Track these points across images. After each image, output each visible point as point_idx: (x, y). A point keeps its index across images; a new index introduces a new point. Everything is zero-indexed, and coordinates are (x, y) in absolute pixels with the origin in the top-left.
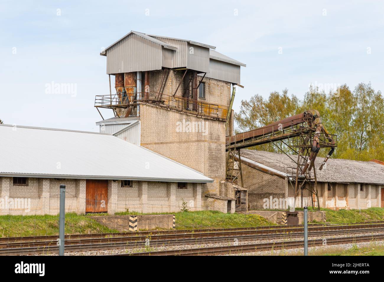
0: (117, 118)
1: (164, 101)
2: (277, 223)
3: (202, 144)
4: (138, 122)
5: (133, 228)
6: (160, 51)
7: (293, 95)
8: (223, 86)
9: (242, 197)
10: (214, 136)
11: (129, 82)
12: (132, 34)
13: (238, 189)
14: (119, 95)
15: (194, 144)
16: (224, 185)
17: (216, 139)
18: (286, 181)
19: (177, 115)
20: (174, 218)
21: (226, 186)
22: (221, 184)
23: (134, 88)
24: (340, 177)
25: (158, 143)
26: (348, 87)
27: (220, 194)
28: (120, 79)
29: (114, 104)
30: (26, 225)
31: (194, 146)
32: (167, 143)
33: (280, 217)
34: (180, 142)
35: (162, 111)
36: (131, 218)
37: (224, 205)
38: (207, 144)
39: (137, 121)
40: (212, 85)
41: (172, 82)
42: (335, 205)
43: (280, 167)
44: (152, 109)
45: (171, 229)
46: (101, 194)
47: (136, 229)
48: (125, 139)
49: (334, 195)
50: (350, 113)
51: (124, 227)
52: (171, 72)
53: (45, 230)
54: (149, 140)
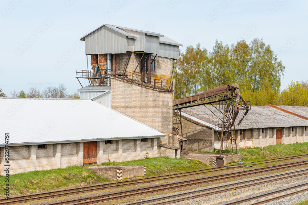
0: (92, 86)
1: (127, 75)
2: (209, 164)
3: (157, 109)
4: (110, 91)
5: (120, 178)
6: (125, 40)
7: (203, 48)
8: (167, 61)
9: (183, 145)
10: (165, 103)
11: (102, 61)
12: (104, 26)
13: (181, 139)
14: (94, 70)
15: (151, 109)
16: (172, 137)
17: (166, 105)
18: (212, 131)
19: (139, 88)
20: (145, 169)
21: (173, 138)
22: (169, 137)
23: (105, 65)
24: (248, 124)
25: (124, 107)
26: (246, 41)
27: (169, 144)
28: (95, 58)
29: (90, 76)
30: (50, 179)
31: (151, 110)
32: (131, 107)
33: (212, 161)
34: (141, 107)
35: (127, 84)
36: (118, 171)
37: (173, 153)
38: (160, 109)
39: (108, 90)
40: (160, 61)
41: (133, 61)
42: (245, 145)
43: (206, 118)
44: (120, 82)
45: (143, 176)
46: (92, 151)
47: (121, 178)
48: (100, 103)
49: (244, 138)
50: (247, 61)
51: (113, 177)
52: (133, 54)
53: (62, 181)
54: (117, 104)
